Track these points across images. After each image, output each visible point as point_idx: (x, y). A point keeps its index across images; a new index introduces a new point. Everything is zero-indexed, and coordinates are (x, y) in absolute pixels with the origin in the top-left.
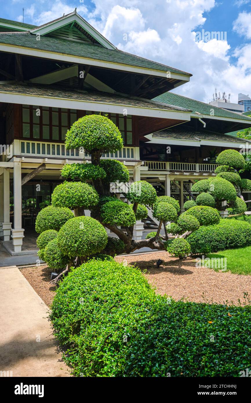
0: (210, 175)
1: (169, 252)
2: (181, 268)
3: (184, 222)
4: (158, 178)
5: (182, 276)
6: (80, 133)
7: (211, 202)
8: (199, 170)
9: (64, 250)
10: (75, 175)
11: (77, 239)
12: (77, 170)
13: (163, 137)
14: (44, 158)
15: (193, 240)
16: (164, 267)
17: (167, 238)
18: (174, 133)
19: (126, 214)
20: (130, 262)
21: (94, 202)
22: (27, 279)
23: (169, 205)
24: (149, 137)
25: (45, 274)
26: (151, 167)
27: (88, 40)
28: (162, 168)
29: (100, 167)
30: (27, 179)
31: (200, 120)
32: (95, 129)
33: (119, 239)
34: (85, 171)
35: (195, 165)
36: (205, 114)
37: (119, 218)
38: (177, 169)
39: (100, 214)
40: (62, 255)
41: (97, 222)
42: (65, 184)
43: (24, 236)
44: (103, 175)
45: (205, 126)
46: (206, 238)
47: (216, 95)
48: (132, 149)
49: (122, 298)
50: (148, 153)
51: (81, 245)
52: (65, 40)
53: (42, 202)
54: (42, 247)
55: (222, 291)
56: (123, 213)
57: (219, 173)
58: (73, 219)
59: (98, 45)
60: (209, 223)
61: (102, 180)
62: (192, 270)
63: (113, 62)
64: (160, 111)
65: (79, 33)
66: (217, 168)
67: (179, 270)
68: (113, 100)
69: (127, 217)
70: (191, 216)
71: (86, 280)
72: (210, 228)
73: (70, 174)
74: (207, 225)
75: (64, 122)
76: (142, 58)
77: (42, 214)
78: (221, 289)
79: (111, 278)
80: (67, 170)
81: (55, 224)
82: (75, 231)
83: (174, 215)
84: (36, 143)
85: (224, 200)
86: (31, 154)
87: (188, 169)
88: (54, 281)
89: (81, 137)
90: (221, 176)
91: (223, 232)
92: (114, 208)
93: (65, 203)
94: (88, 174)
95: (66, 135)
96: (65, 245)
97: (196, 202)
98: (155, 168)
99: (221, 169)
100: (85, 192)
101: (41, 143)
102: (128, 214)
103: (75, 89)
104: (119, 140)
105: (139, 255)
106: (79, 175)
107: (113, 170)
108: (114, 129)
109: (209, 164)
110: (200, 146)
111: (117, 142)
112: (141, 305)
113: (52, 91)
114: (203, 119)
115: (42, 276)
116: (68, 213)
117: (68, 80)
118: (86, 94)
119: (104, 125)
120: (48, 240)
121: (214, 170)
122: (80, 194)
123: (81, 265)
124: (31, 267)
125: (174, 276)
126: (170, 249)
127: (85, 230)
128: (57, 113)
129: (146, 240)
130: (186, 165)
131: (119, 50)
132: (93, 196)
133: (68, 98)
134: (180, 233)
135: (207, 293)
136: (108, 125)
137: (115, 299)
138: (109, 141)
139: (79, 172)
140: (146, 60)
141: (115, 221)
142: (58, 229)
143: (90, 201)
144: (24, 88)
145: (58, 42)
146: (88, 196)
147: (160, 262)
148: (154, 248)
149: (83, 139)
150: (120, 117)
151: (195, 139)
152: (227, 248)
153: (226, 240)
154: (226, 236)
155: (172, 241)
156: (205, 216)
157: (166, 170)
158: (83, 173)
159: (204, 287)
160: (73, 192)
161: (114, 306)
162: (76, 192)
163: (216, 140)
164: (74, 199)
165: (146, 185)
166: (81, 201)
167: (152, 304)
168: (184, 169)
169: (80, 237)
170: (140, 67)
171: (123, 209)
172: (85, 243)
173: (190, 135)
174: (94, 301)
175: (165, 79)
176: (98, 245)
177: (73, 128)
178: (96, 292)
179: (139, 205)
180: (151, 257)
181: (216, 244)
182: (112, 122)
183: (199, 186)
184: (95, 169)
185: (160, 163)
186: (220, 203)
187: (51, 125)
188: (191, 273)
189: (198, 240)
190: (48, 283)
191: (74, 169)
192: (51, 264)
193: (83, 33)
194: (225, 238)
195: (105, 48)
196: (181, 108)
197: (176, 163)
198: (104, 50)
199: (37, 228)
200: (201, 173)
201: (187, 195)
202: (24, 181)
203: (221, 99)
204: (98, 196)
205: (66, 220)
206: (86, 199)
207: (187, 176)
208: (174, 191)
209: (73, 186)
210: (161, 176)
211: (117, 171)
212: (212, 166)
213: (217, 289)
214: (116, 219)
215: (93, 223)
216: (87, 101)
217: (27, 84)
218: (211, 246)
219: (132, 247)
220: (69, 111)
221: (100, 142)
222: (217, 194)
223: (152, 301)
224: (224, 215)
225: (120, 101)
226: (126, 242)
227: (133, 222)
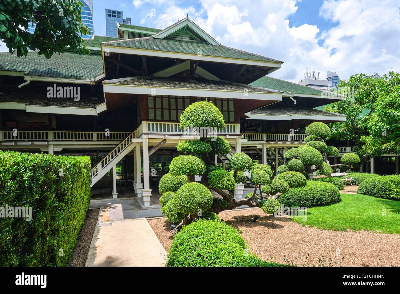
0: (301, 143)
1: (264, 210)
2: (274, 222)
3: (276, 185)
4: (256, 147)
5: (274, 230)
6: (190, 117)
7: (300, 167)
8: (291, 139)
9: (179, 208)
10: (187, 150)
11: (189, 201)
12: (188, 146)
13: (260, 114)
14: (165, 135)
15: (284, 198)
16: (260, 222)
17: (262, 198)
18: (270, 110)
19: (227, 180)
20: (232, 217)
21: (202, 171)
22: (153, 229)
23: (263, 172)
24: (248, 114)
25: (166, 225)
26: (250, 138)
27: (198, 39)
28: (260, 139)
29: (207, 143)
30: (153, 151)
31: (291, 98)
32: (202, 113)
33: (223, 199)
34: (195, 147)
35: (287, 135)
36: (296, 93)
37: (222, 184)
38: (272, 139)
39: (207, 180)
40: (178, 212)
41: (205, 187)
42: (179, 157)
43: (151, 195)
44: (209, 149)
45: (295, 103)
46: (295, 197)
47: (307, 74)
48: (234, 126)
49: (218, 256)
50: (248, 126)
51: (192, 205)
52: (179, 41)
53: (166, 166)
54: (163, 205)
55: (308, 244)
56: (226, 179)
57: (307, 142)
58: (186, 185)
59: (206, 42)
60: (298, 186)
61: (209, 153)
62: (283, 225)
63: (218, 56)
64: (256, 94)
65: (191, 34)
66: (306, 137)
67: (272, 224)
68: (217, 87)
69: (229, 182)
70: (282, 180)
71: (193, 237)
72: (299, 189)
73: (183, 149)
74: (296, 187)
75: (180, 106)
76: (241, 51)
77: (164, 179)
78: (306, 242)
79: (212, 237)
80: (181, 146)
81: (173, 187)
82: (187, 194)
83: (268, 180)
84: (159, 123)
85: (312, 165)
86: (155, 132)
87: (282, 139)
88: (173, 231)
89: (191, 120)
90: (310, 144)
91: (310, 193)
92: (218, 175)
93: (179, 172)
94: (197, 149)
95: (180, 118)
96: (179, 205)
97: (287, 166)
98: (253, 139)
99: (309, 138)
100: (195, 163)
101: (163, 123)
102: (229, 180)
103: (188, 80)
104: (221, 122)
105: (240, 210)
106: (190, 150)
107: (217, 145)
108: (217, 112)
109: (299, 135)
110: (291, 120)
111: (220, 123)
112: (233, 263)
113: (170, 82)
114: (294, 97)
115: (164, 226)
116: (183, 178)
117: (182, 73)
118: (197, 83)
119: (209, 110)
120: (168, 200)
121: (304, 139)
122: (191, 165)
123: (190, 224)
124: (156, 219)
125: (267, 229)
126: (264, 208)
127: (195, 194)
128: (175, 99)
129: (245, 200)
130: (280, 135)
131: (222, 46)
132: (202, 167)
133: (182, 88)
134: (272, 193)
135: (295, 245)
136: (212, 110)
137: (213, 256)
138: (214, 122)
139: (190, 148)
140: (245, 52)
141: (219, 186)
142: (175, 191)
143: (199, 170)
144: (149, 82)
145: (174, 42)
146: (197, 166)
147: (256, 217)
148: (252, 206)
149: (192, 121)
150: (224, 100)
151: (287, 114)
152: (313, 206)
153: (313, 199)
154: (312, 196)
155: (266, 202)
156: (294, 180)
157: (263, 140)
158: (194, 148)
159: (292, 240)
160: (185, 163)
161: (212, 263)
162: (188, 163)
163: (306, 114)
164: (186, 169)
165: (244, 156)
166: (192, 171)
167: (242, 263)
168: (278, 139)
169: (191, 199)
170: (239, 59)
171: (225, 176)
172: (195, 204)
173: (282, 111)
174: (197, 256)
175: (260, 68)
176: (205, 205)
177: (185, 112)
178: (199, 249)
179: (239, 172)
180: (250, 212)
181: (304, 202)
182: (216, 107)
183: (291, 154)
184: (202, 145)
185: (257, 135)
186: (308, 167)
187: (170, 109)
188: (282, 227)
189: (289, 199)
190: (169, 232)
191: (186, 145)
192: (170, 219)
193: (194, 34)
194: (312, 198)
195: (211, 45)
196: (274, 90)
197: (271, 134)
198: (211, 47)
199: (160, 190)
200: (292, 142)
201: (281, 159)
202: (151, 153)
203: (311, 77)
204: (206, 167)
205: (182, 184)
206: (196, 169)
207: (280, 144)
208: (270, 156)
209: (185, 159)
210: (258, 145)
211: (220, 145)
212: (302, 135)
213: (303, 242)
214: (219, 184)
215: (201, 188)
216: (197, 89)
217: (151, 78)
218: (300, 204)
219: (233, 204)
220: (184, 98)
221: (206, 123)
222: (306, 160)
223: (242, 261)
224: (312, 176)
225: (223, 88)
226: (228, 201)
227: (233, 186)
